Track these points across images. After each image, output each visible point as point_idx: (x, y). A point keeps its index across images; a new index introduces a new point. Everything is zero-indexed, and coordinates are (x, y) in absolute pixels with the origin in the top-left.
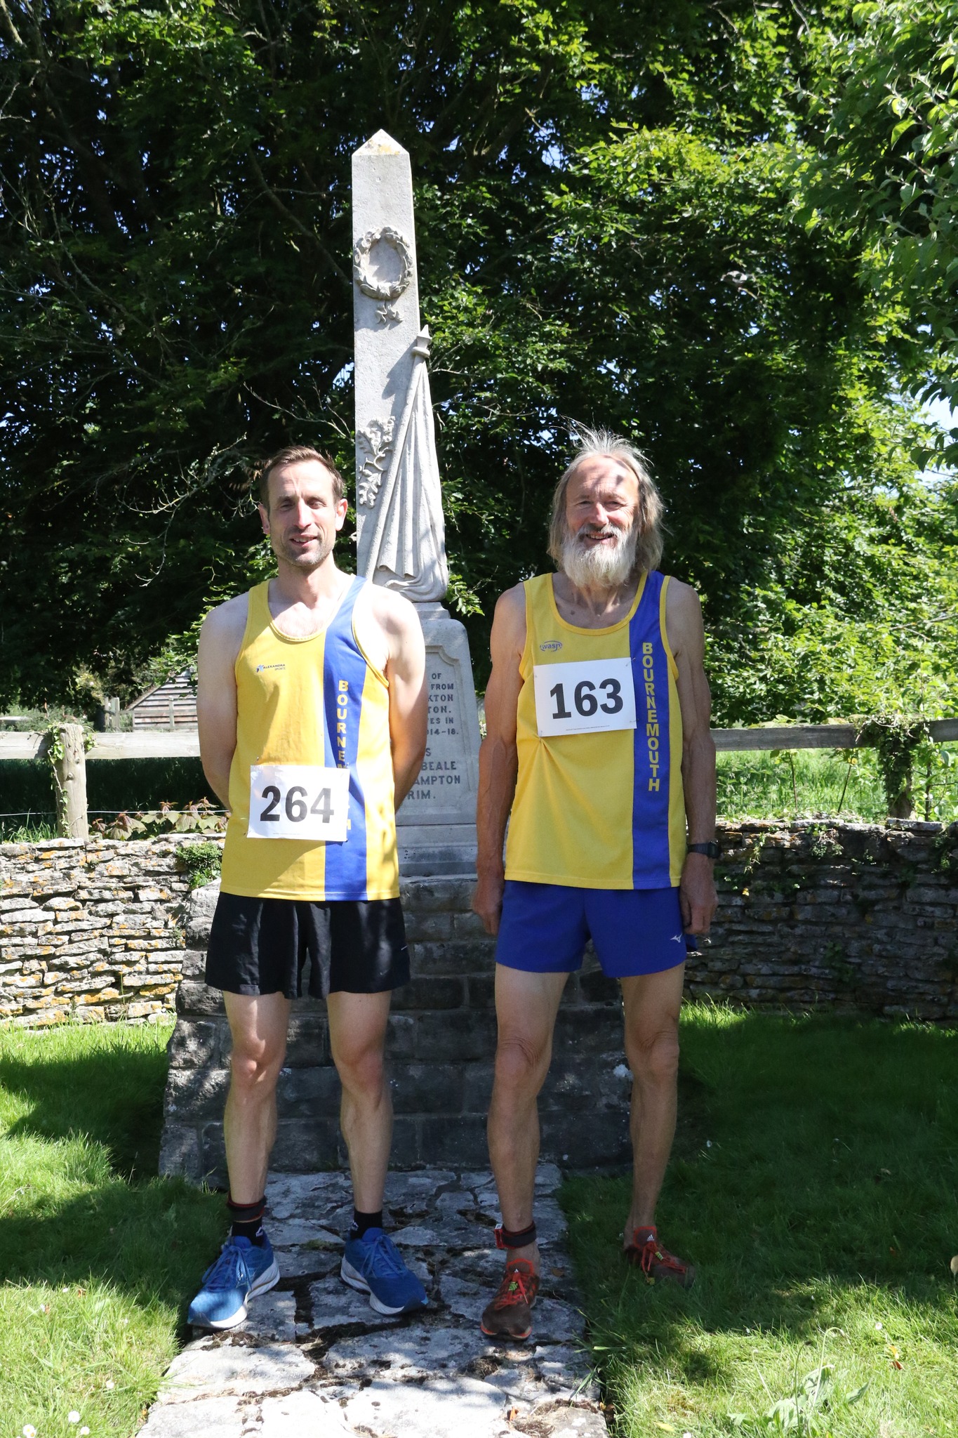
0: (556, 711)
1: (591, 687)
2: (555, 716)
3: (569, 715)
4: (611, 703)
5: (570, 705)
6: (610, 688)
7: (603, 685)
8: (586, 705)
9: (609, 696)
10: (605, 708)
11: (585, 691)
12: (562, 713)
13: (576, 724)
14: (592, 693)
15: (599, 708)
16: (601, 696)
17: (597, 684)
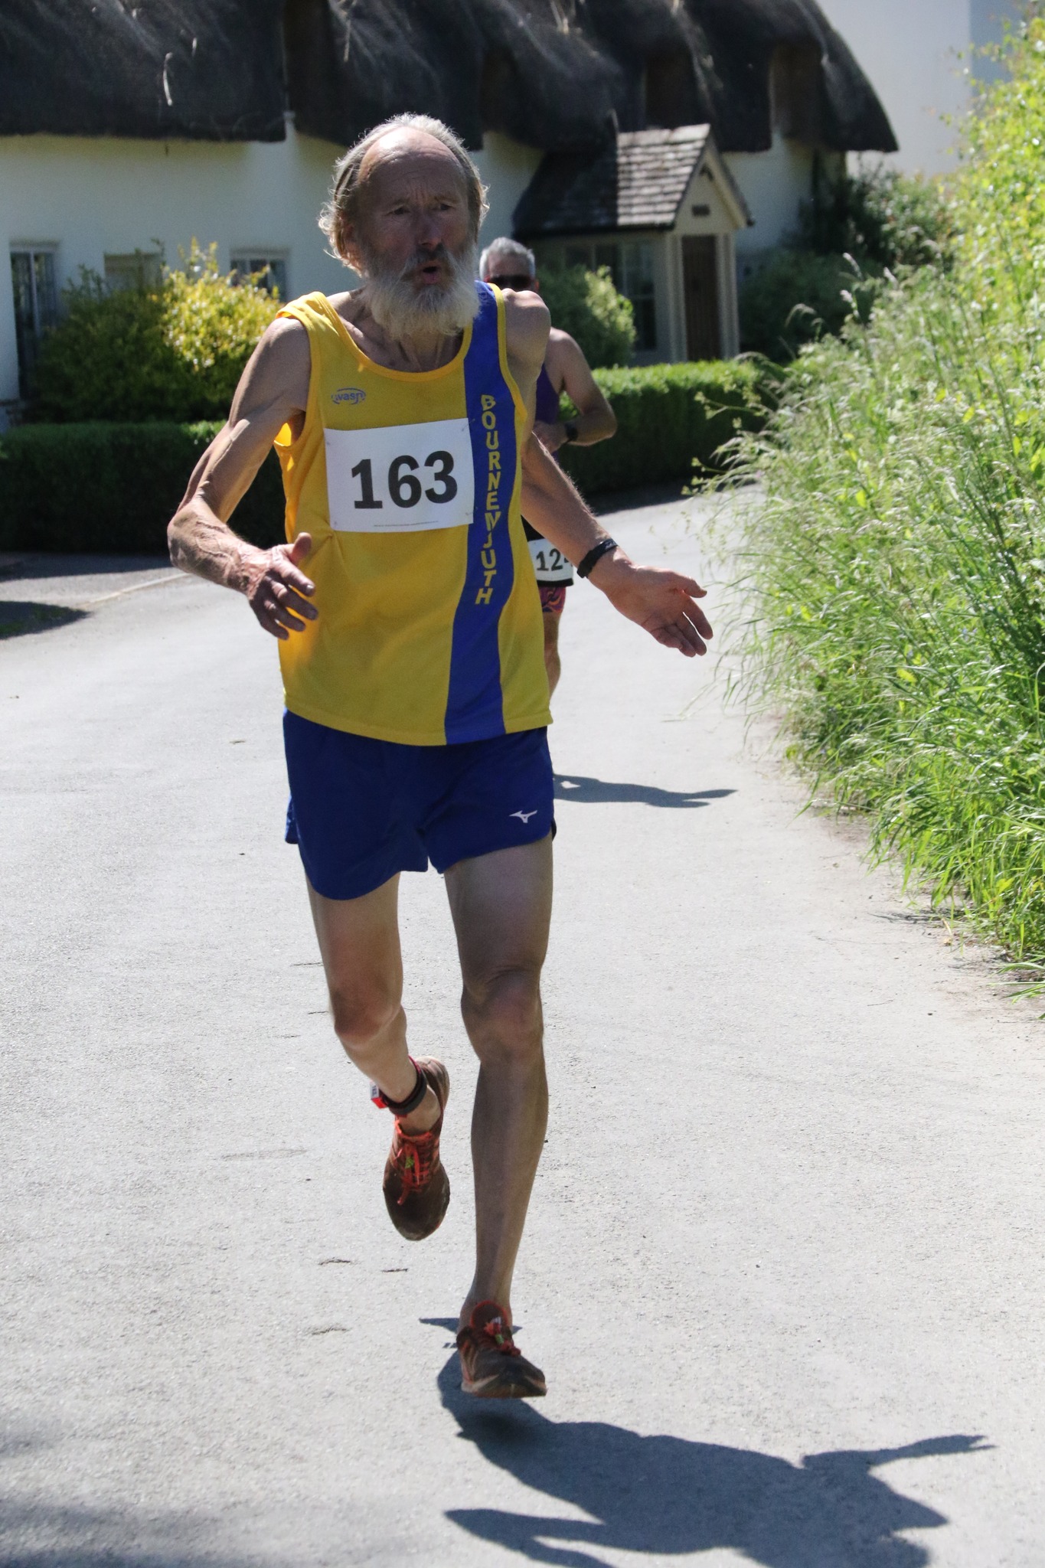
0: (360, 499)
1: (412, 463)
2: (358, 505)
3: (379, 505)
4: (440, 488)
5: (381, 490)
6: (439, 465)
7: (430, 462)
8: (406, 492)
9: (438, 476)
10: (432, 496)
11: (404, 470)
12: (368, 502)
13: (390, 518)
14: (415, 473)
15: (423, 496)
16: (426, 477)
17: (421, 460)
